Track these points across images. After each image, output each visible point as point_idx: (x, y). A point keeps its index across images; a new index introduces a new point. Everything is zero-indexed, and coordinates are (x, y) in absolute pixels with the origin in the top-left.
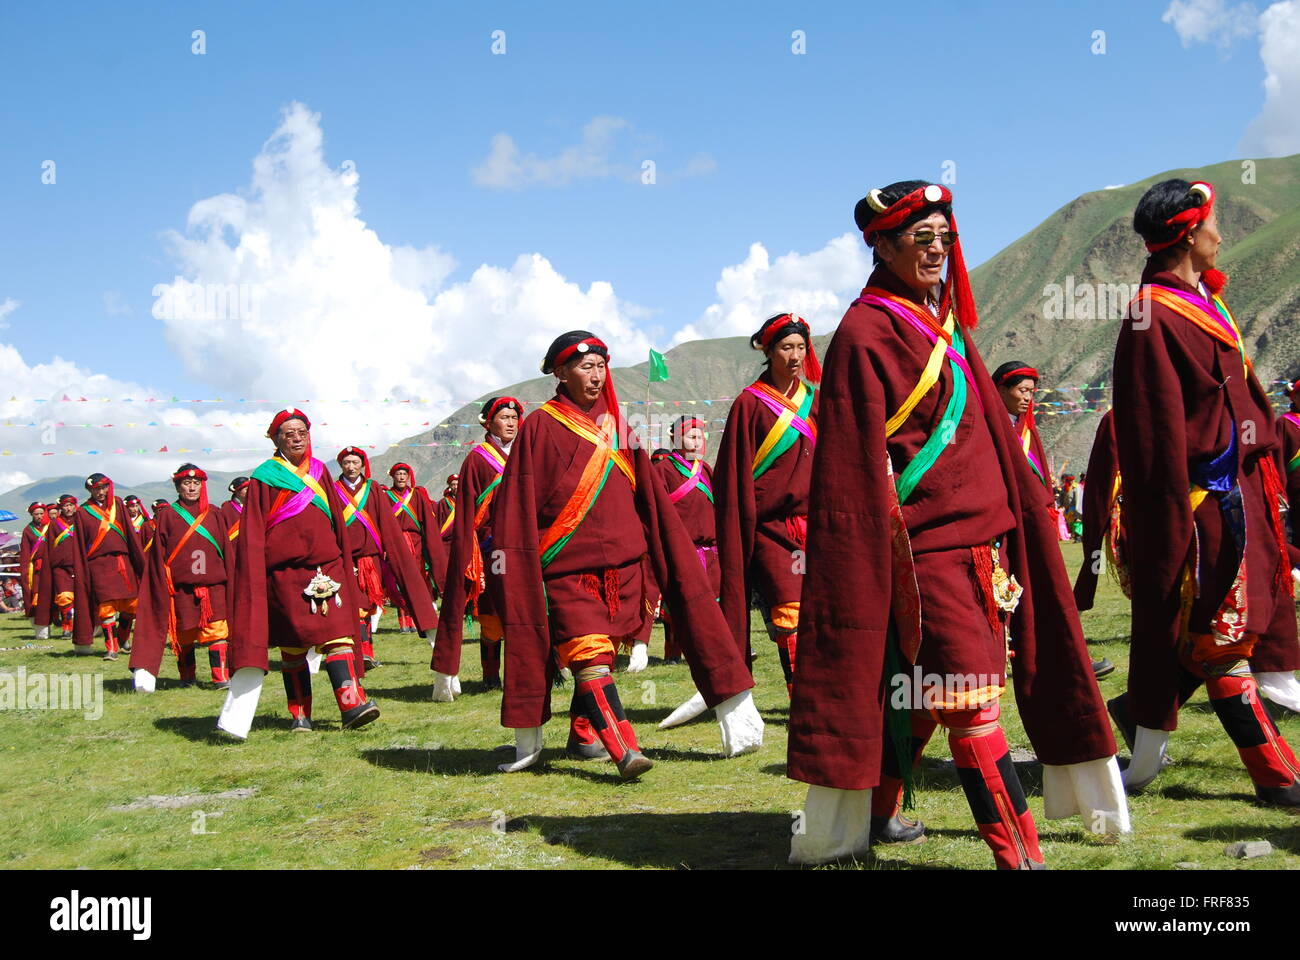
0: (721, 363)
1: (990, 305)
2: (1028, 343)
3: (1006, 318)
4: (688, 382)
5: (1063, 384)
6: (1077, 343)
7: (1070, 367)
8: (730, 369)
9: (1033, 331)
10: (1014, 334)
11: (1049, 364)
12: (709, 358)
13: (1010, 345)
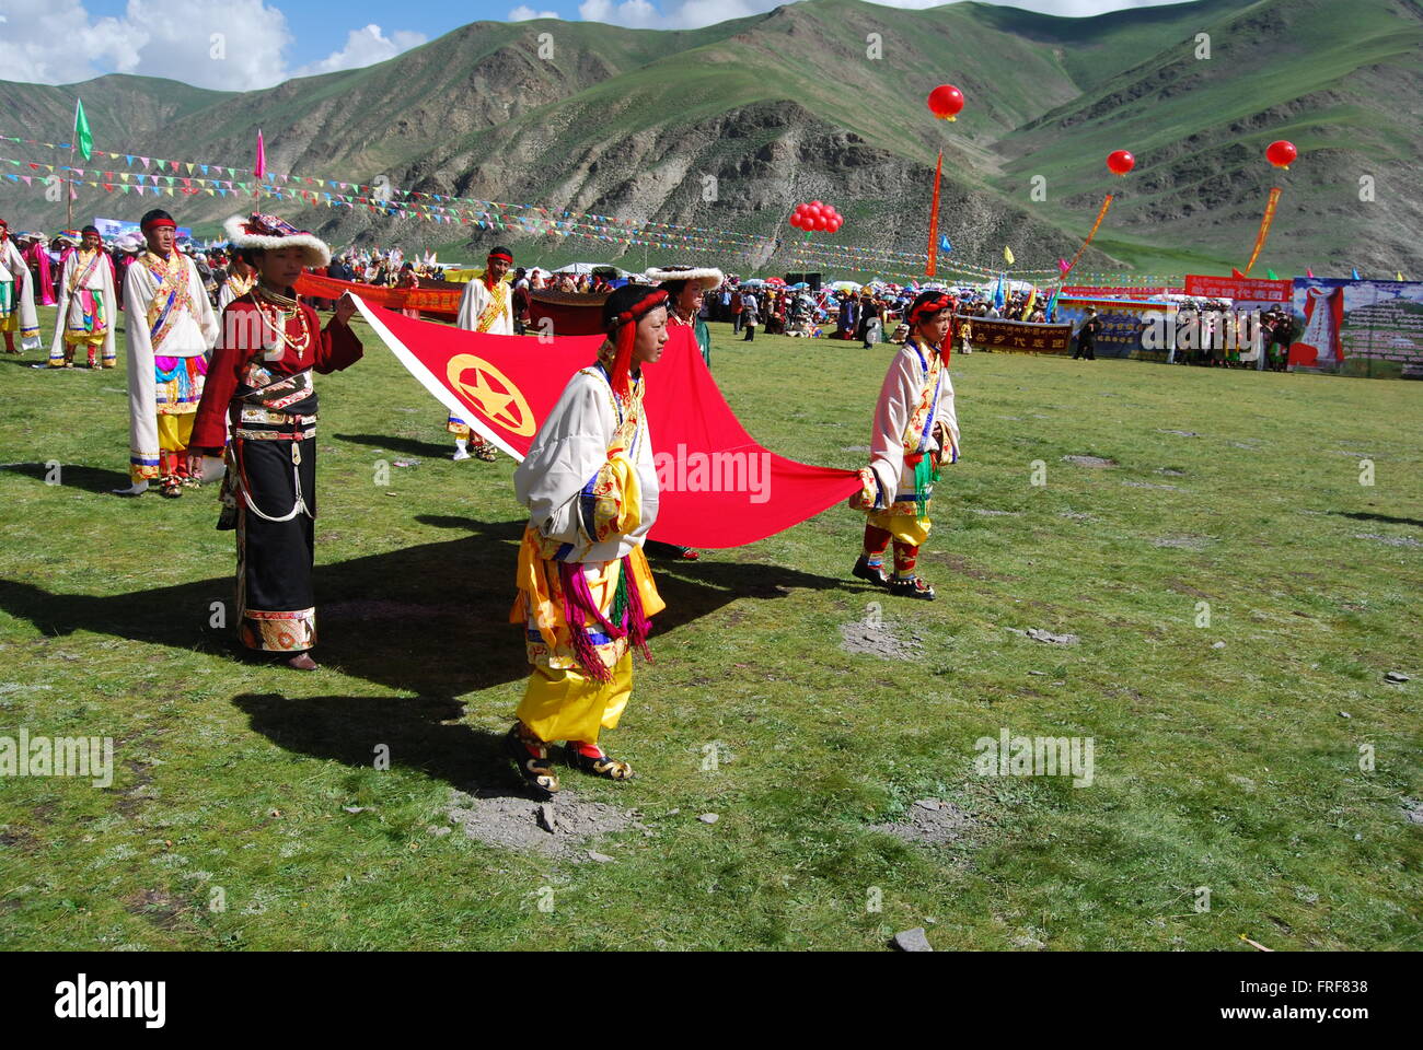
0: (145, 99)
1: (389, 96)
2: (416, 134)
3: (401, 109)
4: (111, 110)
5: (439, 172)
6: (455, 141)
7: (447, 159)
8: (153, 106)
9: (421, 124)
10: (406, 124)
11: (430, 154)
12: (134, 93)
13: (401, 132)
